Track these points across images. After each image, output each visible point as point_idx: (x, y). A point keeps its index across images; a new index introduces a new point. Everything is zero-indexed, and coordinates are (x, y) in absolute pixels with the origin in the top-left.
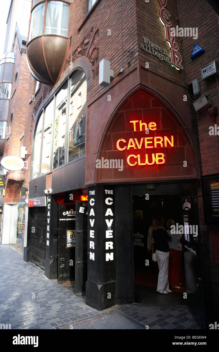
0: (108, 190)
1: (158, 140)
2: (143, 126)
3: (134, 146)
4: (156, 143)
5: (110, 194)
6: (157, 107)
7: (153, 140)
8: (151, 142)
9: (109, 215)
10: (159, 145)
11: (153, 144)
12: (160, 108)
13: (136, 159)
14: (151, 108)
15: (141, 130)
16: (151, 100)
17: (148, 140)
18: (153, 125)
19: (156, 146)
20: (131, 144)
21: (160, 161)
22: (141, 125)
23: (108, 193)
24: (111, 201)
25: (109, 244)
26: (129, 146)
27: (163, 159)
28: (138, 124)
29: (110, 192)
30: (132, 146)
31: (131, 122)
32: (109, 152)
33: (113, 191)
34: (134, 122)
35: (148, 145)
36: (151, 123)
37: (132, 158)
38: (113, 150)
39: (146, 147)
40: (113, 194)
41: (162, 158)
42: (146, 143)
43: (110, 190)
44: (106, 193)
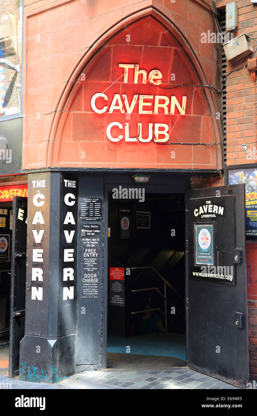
0: (69, 181)
1: (162, 102)
2: (141, 76)
3: (120, 107)
4: (157, 105)
5: (71, 187)
6: (168, 47)
7: (153, 101)
8: (150, 104)
9: (70, 223)
10: (161, 110)
11: (152, 108)
12: (173, 48)
13: (122, 132)
14: (159, 46)
15: (136, 82)
16: (161, 33)
17: (145, 101)
18: (156, 76)
19: (156, 111)
20: (117, 104)
21: (162, 136)
22: (137, 73)
23: (69, 186)
24: (73, 200)
25: (69, 272)
26: (113, 107)
27: (167, 134)
28: (132, 71)
29: (71, 184)
30: (117, 108)
31: (121, 66)
32: (76, 114)
33: (75, 182)
34: (127, 67)
35: (145, 108)
36: (153, 72)
37: (115, 128)
38: (83, 112)
39: (141, 112)
40: (75, 187)
41: (164, 132)
42: (142, 104)
43: (71, 181)
44: (66, 186)
